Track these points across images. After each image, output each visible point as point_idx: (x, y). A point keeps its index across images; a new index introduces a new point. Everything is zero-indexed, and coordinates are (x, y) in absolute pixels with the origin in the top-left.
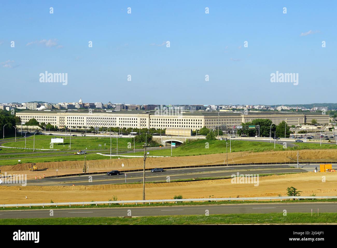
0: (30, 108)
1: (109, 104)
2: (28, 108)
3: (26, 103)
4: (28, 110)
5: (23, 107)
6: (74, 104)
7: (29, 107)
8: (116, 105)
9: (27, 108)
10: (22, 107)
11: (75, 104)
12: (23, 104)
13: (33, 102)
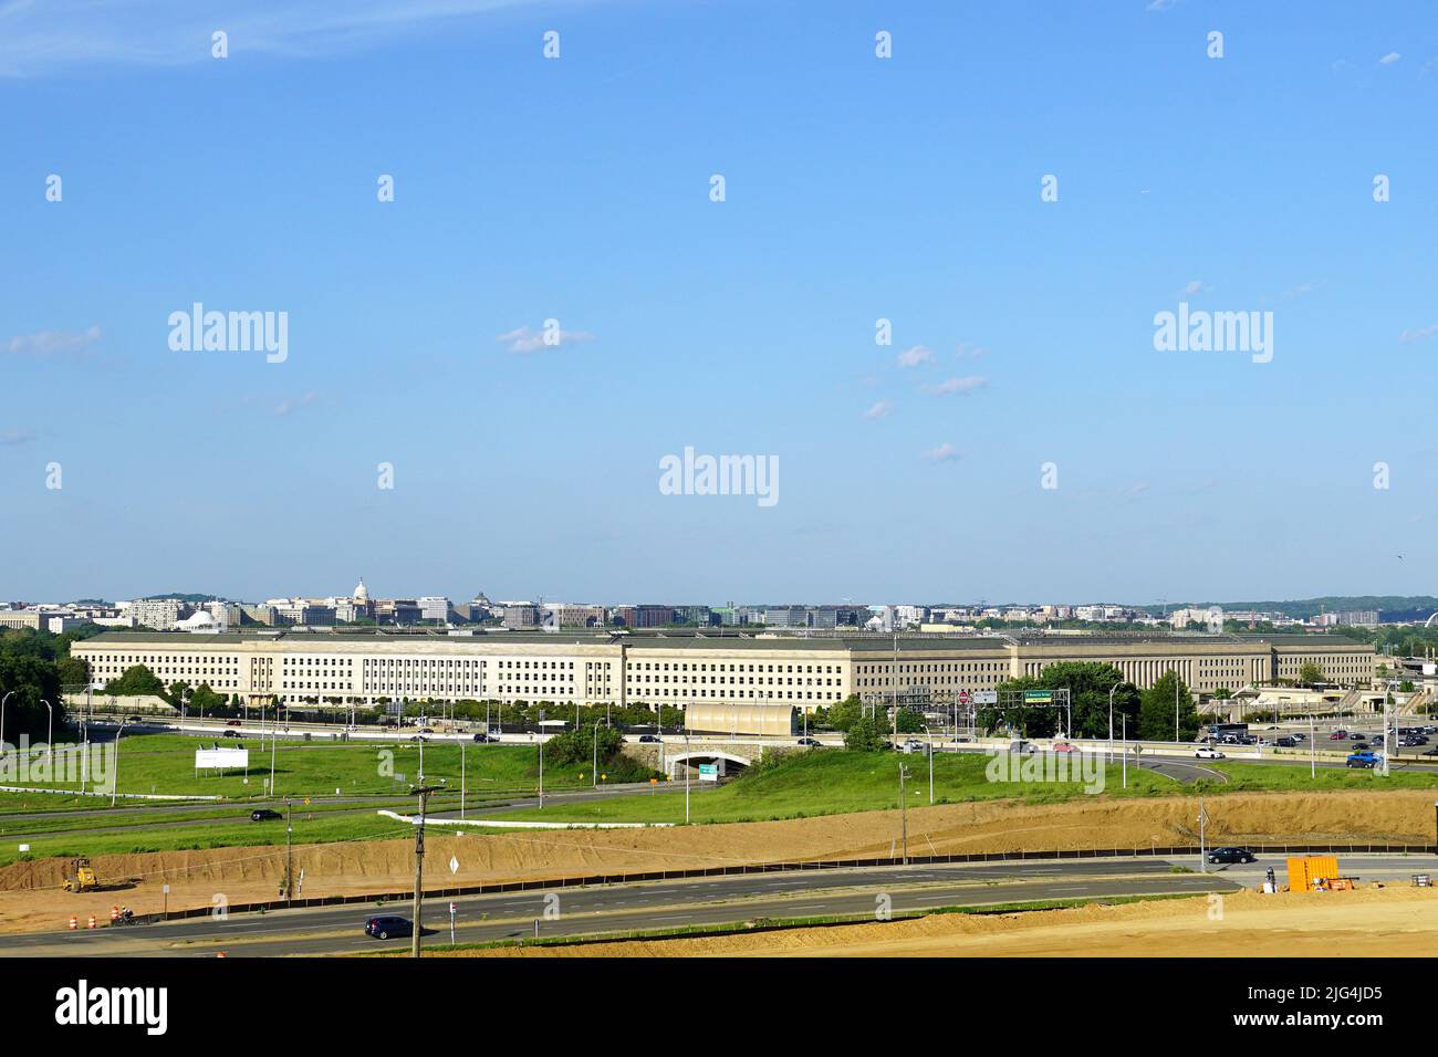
0: (149, 624)
1: (479, 601)
2: (141, 621)
3: (132, 601)
4: (143, 628)
5: (120, 617)
6: (330, 603)
7: (145, 619)
8: (506, 605)
9: (135, 621)
10: (116, 617)
11: (337, 603)
12: (119, 605)
13: (163, 598)
